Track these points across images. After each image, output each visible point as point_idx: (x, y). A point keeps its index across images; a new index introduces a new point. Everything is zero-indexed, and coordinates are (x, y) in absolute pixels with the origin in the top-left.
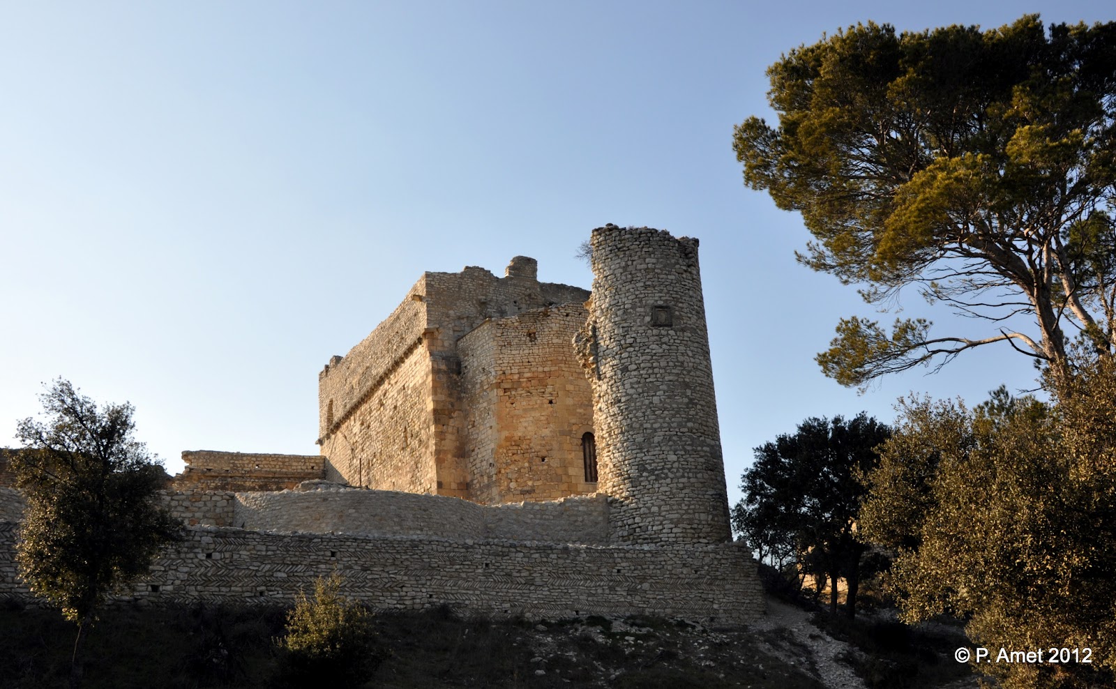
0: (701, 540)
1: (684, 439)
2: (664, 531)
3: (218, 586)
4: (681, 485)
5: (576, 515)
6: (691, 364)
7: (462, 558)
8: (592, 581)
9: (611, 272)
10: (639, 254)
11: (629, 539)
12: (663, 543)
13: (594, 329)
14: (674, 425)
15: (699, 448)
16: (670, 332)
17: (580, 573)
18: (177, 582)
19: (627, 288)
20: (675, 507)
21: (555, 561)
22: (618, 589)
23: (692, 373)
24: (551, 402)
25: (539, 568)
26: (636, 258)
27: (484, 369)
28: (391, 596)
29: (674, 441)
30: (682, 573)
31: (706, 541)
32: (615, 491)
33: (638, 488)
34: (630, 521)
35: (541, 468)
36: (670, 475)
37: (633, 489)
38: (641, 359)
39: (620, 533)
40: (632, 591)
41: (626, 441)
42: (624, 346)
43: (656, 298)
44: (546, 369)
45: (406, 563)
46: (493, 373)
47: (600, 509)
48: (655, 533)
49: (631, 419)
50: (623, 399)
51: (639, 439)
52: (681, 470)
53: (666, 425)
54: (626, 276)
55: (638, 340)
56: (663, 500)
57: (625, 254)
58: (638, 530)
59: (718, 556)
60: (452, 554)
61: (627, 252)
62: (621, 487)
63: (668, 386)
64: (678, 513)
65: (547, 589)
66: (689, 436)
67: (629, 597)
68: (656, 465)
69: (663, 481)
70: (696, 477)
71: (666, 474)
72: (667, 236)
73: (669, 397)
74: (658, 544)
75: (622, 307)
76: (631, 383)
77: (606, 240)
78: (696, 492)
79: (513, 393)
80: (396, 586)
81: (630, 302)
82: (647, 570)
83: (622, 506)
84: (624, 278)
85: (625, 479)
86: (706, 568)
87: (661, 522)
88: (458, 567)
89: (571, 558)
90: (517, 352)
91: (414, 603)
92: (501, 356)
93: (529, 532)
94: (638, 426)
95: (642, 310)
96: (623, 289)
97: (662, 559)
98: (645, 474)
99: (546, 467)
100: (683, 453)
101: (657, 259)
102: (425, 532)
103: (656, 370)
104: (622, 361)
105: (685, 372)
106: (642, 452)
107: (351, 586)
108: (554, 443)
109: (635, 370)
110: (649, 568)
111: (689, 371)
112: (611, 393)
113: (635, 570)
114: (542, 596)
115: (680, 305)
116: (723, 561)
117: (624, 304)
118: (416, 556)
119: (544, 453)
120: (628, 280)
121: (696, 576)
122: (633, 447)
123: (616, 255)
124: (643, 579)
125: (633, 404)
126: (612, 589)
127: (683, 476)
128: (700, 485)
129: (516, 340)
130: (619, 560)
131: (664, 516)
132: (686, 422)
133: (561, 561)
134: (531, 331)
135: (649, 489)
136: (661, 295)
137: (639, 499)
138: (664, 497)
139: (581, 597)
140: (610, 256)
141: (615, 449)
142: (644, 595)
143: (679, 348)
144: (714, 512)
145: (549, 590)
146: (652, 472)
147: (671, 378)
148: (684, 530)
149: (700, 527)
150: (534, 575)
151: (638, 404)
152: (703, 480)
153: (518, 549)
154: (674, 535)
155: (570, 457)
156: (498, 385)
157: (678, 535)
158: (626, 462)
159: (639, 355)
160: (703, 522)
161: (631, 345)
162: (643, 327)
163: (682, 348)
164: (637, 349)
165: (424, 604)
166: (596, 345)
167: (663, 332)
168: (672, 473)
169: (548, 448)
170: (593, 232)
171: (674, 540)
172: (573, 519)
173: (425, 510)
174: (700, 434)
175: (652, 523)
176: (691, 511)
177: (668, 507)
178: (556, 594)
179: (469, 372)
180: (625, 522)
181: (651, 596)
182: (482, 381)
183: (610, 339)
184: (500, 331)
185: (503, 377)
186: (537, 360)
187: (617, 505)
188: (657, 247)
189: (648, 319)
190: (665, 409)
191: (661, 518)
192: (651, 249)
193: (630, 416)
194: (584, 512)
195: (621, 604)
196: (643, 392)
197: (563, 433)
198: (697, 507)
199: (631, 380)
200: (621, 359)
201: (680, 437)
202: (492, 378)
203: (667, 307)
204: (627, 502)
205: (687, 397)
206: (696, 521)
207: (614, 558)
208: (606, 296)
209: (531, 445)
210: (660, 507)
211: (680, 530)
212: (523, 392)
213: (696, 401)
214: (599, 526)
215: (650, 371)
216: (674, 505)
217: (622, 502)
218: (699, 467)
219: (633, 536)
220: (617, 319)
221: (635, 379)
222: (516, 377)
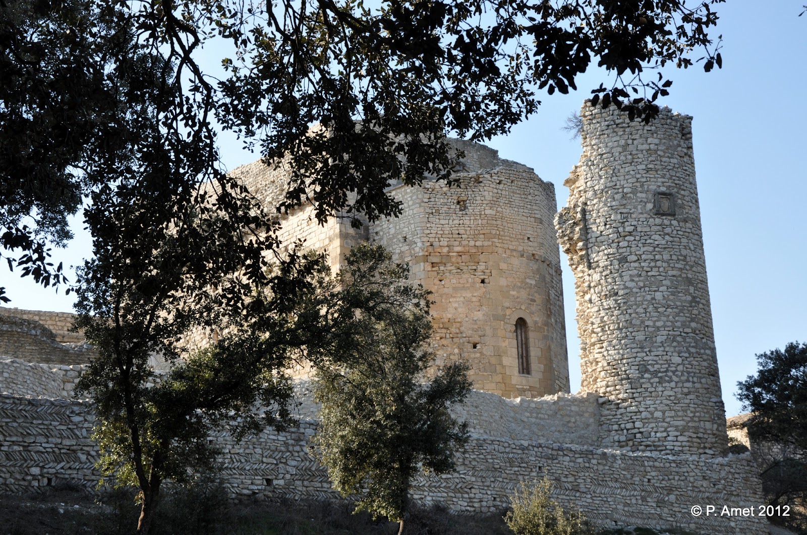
0: (707, 451)
1: (688, 340)
2: (669, 438)
3: (321, 482)
4: (686, 390)
5: (569, 416)
6: (693, 259)
7: (519, 460)
8: (627, 490)
9: (608, 150)
10: (640, 132)
11: (627, 445)
12: (668, 452)
13: (584, 212)
14: (678, 324)
15: (702, 351)
16: (673, 222)
17: (616, 481)
18: (288, 476)
19: (627, 169)
20: (680, 414)
21: (595, 467)
22: (649, 499)
23: (694, 269)
24: (483, 282)
25: (583, 473)
26: (637, 136)
27: (405, 238)
28: (463, 497)
29: (678, 342)
30: (702, 486)
31: (711, 452)
32: (610, 392)
33: (639, 390)
34: (629, 426)
35: (473, 356)
36: (674, 378)
37: (633, 391)
38: (643, 249)
39: (616, 438)
40: (660, 503)
41: (623, 338)
42: (622, 234)
43: (657, 184)
44: (478, 244)
45: (474, 463)
46: (419, 244)
47: (591, 410)
48: (659, 440)
49: (630, 314)
50: (621, 292)
51: (640, 337)
52: (685, 374)
53: (669, 324)
54: (626, 156)
55: (639, 229)
56: (667, 405)
57: (624, 131)
58: (638, 436)
59: (732, 470)
60: (511, 456)
61: (627, 130)
62: (618, 387)
63: (672, 282)
64: (683, 420)
65: (589, 496)
66: (693, 338)
67: (658, 509)
68: (659, 366)
69: (667, 384)
70: (701, 382)
71: (671, 377)
72: (669, 114)
73: (673, 294)
74: (663, 452)
75: (620, 190)
76: (631, 276)
77: (601, 113)
78: (701, 398)
79: (442, 268)
80: (466, 487)
81: (631, 185)
82: (672, 481)
83: (618, 408)
84: (623, 158)
85: (622, 380)
86: (723, 482)
87: (666, 429)
88: (516, 469)
89: (609, 464)
90: (447, 222)
91: (482, 506)
92: (428, 225)
93: (526, 432)
94: (638, 322)
95: (644, 195)
96: (622, 170)
97: (685, 470)
98: (646, 375)
99: (478, 355)
100: (687, 355)
101: (660, 139)
102: (477, 430)
103: (659, 264)
104: (620, 251)
105: (688, 267)
106: (643, 352)
107: (429, 486)
108: (487, 328)
109: (635, 262)
110: (674, 479)
111: (692, 267)
112: (604, 284)
113: (663, 480)
114: (586, 504)
115: (682, 192)
116: (736, 476)
117: (623, 188)
118: (482, 456)
119: (476, 339)
120: (629, 161)
121: (715, 490)
122: (633, 346)
123: (614, 132)
124: (670, 490)
125: (633, 299)
126: (644, 499)
127: (688, 381)
128: (705, 391)
129: (445, 208)
130: (648, 469)
131: (668, 423)
132: (690, 322)
133: (601, 468)
134: (461, 198)
135: (651, 392)
136: (663, 180)
137: (640, 402)
138: (669, 402)
139: (618, 507)
140: (606, 132)
141: (610, 345)
142: (671, 508)
143: (682, 240)
144: (719, 422)
145: (591, 498)
146: (655, 374)
147: (674, 273)
148: (690, 439)
149: (706, 436)
150: (579, 481)
151: (638, 299)
152: (707, 386)
153: (565, 453)
154: (679, 444)
155: (504, 344)
156: (425, 258)
157: (684, 444)
158: (624, 361)
159: (640, 245)
160: (709, 432)
161: (630, 234)
162: (645, 215)
163: (684, 240)
164: (638, 238)
165: (489, 507)
166: (586, 230)
167: (666, 222)
168: (677, 376)
169: (480, 333)
170: (585, 103)
171: (680, 449)
172: (567, 419)
173: (476, 407)
174: (702, 336)
175: (655, 429)
176: (696, 419)
177: (673, 413)
178: (598, 502)
179: (381, 239)
180: (623, 426)
181: (677, 509)
182: (401, 252)
183: (606, 225)
184: (427, 196)
185: (430, 249)
186: (468, 233)
187: (612, 406)
188: (659, 125)
189: (650, 206)
190: (669, 306)
191: (665, 425)
192: (653, 128)
193: (629, 311)
194: (576, 412)
195: (651, 516)
196: (644, 287)
197: (497, 318)
198: (703, 414)
199: (630, 272)
200: (618, 247)
201: (684, 338)
202: (417, 249)
203: (670, 194)
204: (626, 404)
205: (690, 294)
206: (701, 430)
207: (645, 466)
208: (600, 177)
209: (462, 329)
210: (664, 412)
211: (686, 439)
212: (453, 268)
213: (698, 299)
214: (591, 428)
215: (653, 264)
216: (679, 411)
217: (618, 404)
218: (703, 371)
219: (632, 441)
220: (614, 203)
221: (636, 272)
222: (445, 250)
